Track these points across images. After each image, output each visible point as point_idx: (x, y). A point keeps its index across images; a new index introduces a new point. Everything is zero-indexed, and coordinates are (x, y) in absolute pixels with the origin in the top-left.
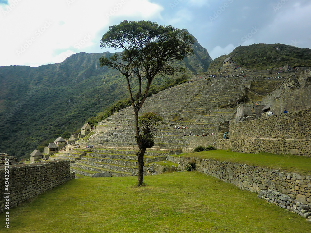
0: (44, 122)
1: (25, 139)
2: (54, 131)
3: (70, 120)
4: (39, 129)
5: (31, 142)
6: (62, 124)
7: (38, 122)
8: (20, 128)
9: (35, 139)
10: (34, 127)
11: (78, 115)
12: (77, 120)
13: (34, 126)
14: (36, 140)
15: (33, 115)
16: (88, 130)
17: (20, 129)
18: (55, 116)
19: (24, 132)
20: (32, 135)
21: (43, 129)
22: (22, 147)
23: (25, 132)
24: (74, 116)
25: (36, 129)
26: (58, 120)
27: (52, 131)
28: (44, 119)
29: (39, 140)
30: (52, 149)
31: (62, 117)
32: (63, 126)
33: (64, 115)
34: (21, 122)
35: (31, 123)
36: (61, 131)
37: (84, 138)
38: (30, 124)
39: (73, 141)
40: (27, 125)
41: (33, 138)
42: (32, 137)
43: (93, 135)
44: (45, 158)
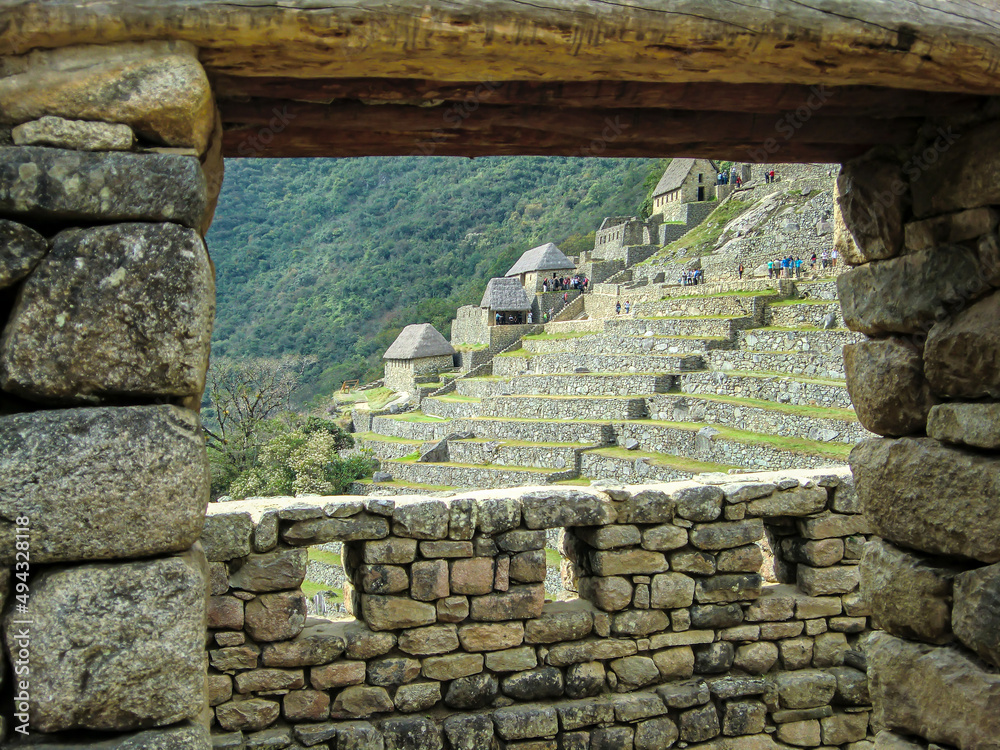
0: (372, 218)
1: (291, 311)
2: (428, 261)
3: (498, 197)
4: (352, 254)
5: (320, 321)
6: (461, 223)
7: (341, 219)
8: (262, 257)
9: (340, 307)
10: (323, 246)
11: (539, 169)
12: (538, 195)
13: (325, 241)
14: (343, 311)
15: (314, 185)
16: (701, 190)
17: (261, 260)
18: (420, 186)
19: (280, 276)
20: (322, 289)
21: (370, 255)
22: (281, 350)
23: (286, 275)
24: (521, 175)
25: (338, 258)
26: (438, 203)
27: (417, 261)
28: (370, 203)
29: (356, 310)
30: (505, 317)
31: (458, 186)
32: (470, 235)
33: (465, 176)
34: (260, 227)
35: (308, 226)
36: (460, 260)
37: (687, 239)
38: (304, 235)
39: (621, 265)
40: (290, 240)
41: (327, 305)
42: (324, 299)
43: (747, 215)
44: (474, 364)
